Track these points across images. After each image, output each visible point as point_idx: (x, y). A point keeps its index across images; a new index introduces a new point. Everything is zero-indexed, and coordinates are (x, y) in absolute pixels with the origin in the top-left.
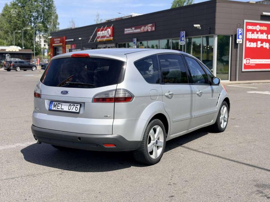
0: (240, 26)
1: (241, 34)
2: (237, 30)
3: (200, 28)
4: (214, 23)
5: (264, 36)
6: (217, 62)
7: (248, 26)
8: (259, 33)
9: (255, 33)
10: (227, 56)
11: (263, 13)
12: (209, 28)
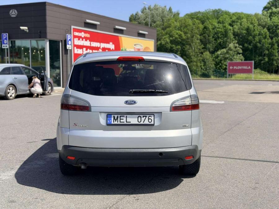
0: (68, 32)
1: (70, 40)
2: (66, 35)
3: (27, 31)
4: (45, 27)
5: (87, 43)
6: (50, 68)
7: (75, 33)
8: (84, 40)
9: (81, 39)
10: (58, 62)
11: (86, 21)
12: (39, 31)
